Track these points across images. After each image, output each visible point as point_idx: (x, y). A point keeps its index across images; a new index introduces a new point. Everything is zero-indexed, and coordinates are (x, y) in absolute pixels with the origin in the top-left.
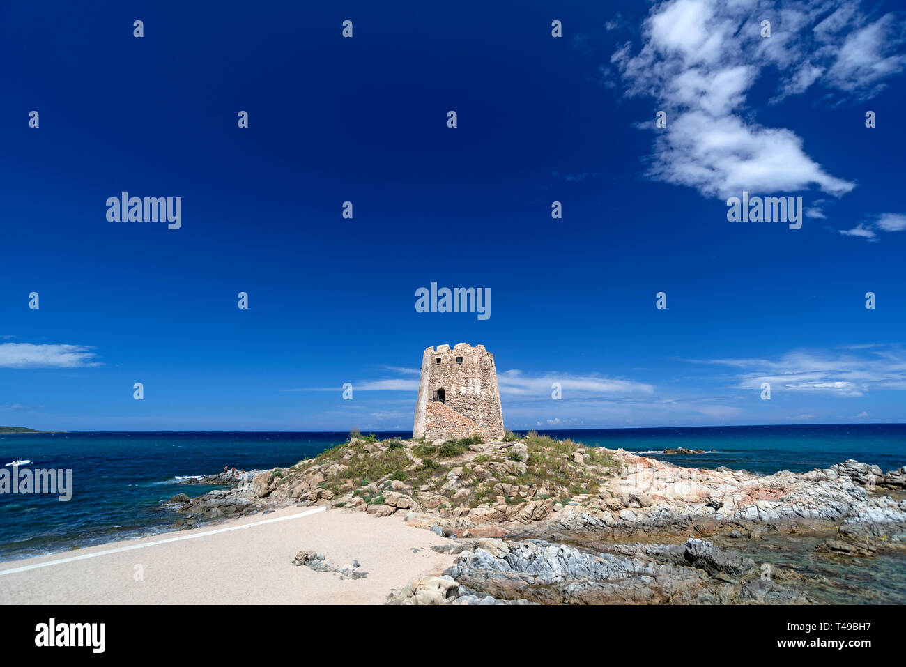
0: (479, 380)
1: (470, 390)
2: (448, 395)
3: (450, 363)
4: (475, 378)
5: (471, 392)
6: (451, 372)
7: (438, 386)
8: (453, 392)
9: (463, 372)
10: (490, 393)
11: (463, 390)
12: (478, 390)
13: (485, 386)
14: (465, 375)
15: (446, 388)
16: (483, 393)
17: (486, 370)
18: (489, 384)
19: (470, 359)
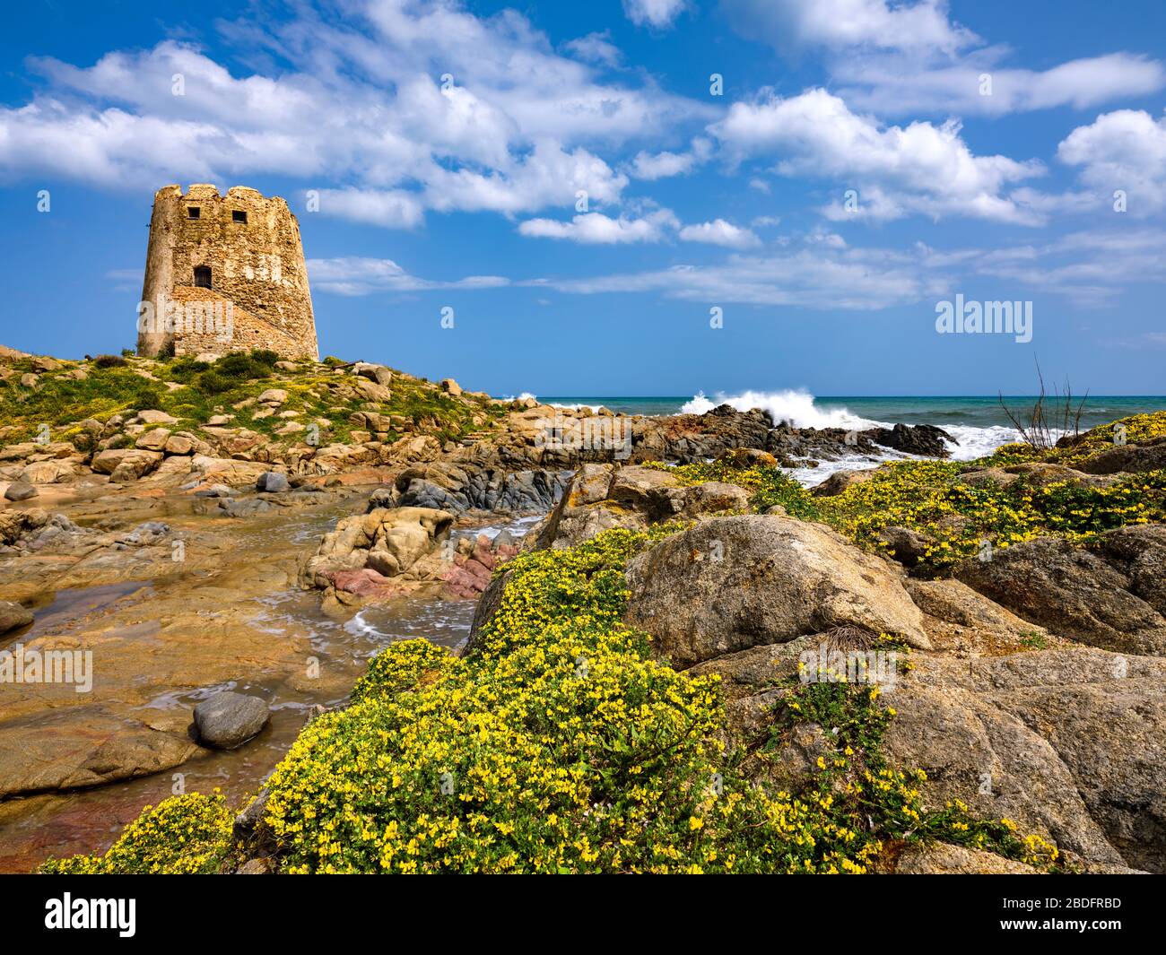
0: (279, 258)
1: (261, 273)
2: (218, 278)
3: (220, 219)
4: (271, 254)
5: (265, 278)
6: (223, 236)
7: (197, 259)
8: (229, 274)
9: (248, 240)
10: (297, 284)
11: (250, 274)
12: (277, 276)
13: (288, 271)
14: (250, 246)
15: (214, 264)
16: (287, 284)
17: (289, 243)
18: (295, 269)
19: (261, 218)
